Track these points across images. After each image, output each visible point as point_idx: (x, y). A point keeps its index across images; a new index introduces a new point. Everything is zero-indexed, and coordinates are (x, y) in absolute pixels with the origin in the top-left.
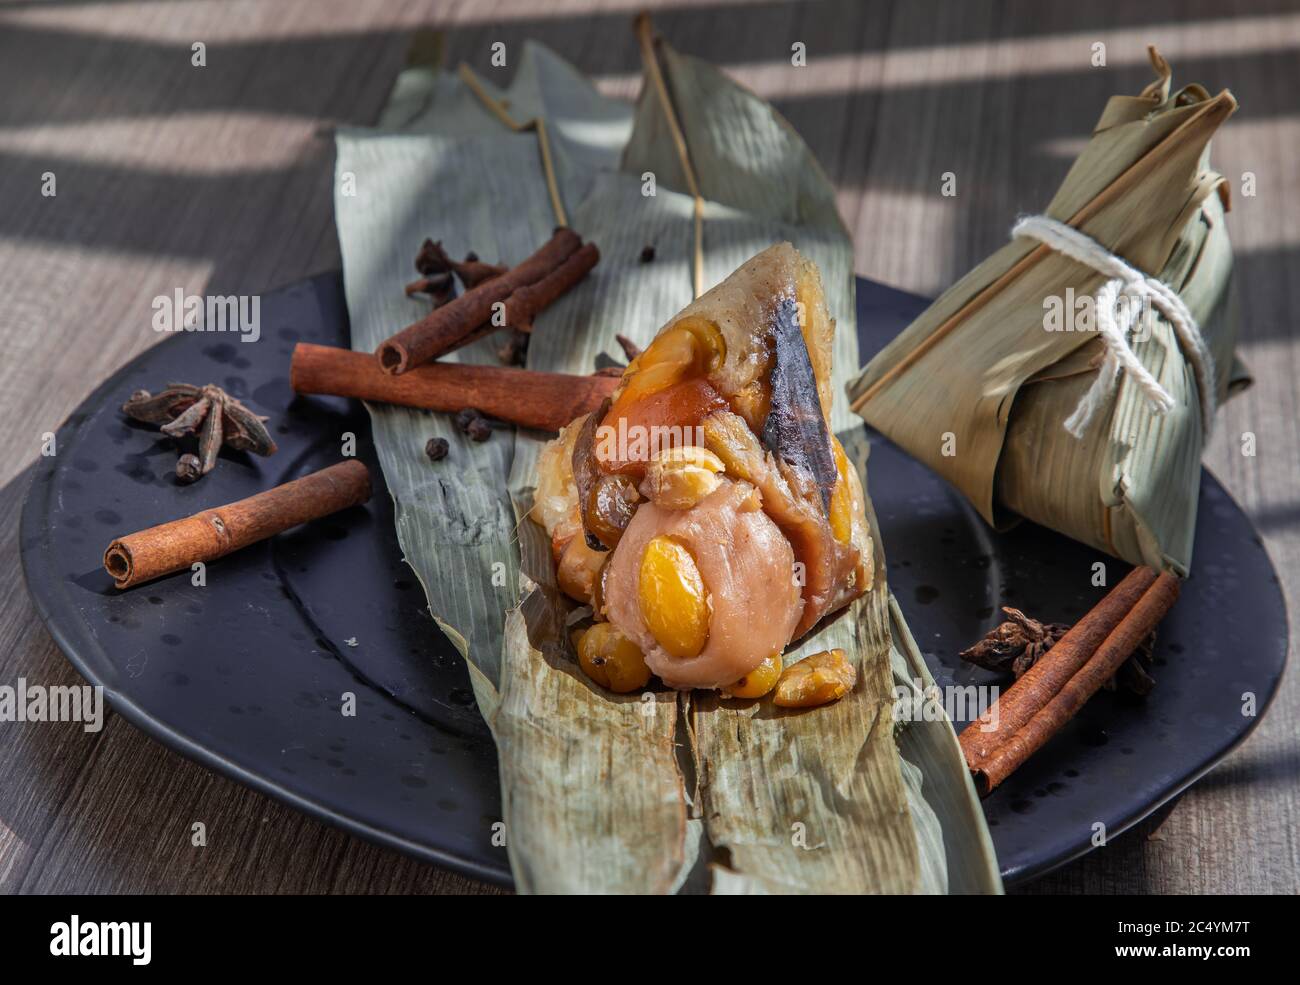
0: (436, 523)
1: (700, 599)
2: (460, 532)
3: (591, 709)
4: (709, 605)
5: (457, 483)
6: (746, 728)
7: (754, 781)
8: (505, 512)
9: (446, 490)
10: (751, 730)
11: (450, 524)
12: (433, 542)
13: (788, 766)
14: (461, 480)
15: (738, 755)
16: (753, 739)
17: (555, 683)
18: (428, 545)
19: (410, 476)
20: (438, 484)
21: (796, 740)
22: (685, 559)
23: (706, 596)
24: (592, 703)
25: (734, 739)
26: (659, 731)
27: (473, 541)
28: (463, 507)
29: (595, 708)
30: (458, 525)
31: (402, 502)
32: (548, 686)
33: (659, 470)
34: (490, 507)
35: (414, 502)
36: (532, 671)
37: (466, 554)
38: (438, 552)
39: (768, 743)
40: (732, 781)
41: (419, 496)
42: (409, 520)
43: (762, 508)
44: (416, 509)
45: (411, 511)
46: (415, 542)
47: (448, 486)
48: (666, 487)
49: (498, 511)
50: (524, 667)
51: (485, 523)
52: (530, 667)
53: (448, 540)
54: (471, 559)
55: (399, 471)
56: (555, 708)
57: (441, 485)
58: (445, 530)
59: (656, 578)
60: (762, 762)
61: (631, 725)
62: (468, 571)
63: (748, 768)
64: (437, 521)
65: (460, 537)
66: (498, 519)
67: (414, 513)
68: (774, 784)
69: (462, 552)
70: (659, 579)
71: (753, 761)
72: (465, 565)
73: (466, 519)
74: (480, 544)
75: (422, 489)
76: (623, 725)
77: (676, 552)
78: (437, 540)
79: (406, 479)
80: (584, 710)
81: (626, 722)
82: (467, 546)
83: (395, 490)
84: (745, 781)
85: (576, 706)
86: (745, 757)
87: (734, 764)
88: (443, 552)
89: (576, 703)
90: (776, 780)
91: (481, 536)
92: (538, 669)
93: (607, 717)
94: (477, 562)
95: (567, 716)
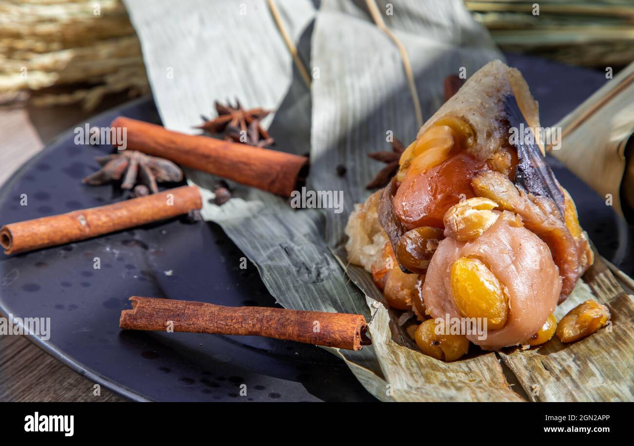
0: (289, 273)
1: (499, 292)
2: (306, 275)
3: (447, 376)
4: (507, 294)
5: (292, 245)
6: (548, 361)
7: (573, 392)
8: (331, 259)
9: (287, 250)
10: (552, 362)
11: (298, 271)
12: (291, 286)
13: (594, 378)
14: (294, 242)
15: (552, 379)
16: (557, 368)
17: (414, 364)
18: (288, 289)
19: (260, 248)
20: (280, 247)
21: (591, 361)
22: (482, 268)
23: (502, 289)
24: (445, 371)
25: (544, 370)
26: (495, 380)
27: (317, 279)
28: (302, 259)
29: (448, 374)
30: (303, 270)
31: (262, 265)
32: (410, 367)
33: (454, 218)
34: (321, 257)
35: (269, 262)
36: (396, 359)
37: (315, 288)
38: (297, 291)
39: (569, 366)
40: (557, 396)
41: (270, 258)
42: (270, 274)
43: (524, 226)
44: (272, 267)
45: (270, 269)
46: (279, 288)
47: (287, 247)
48: (462, 226)
49: (326, 259)
50: (390, 357)
51: (321, 267)
52: (394, 357)
53: (301, 282)
54: (319, 291)
55: (252, 247)
56: (423, 380)
57: (282, 247)
58: (296, 275)
59: (466, 285)
60: (572, 380)
61: (475, 380)
62: (321, 299)
63: (565, 386)
64: (289, 271)
65: (307, 278)
66: (328, 264)
67: (271, 269)
68: (590, 392)
69: (313, 288)
70: (468, 285)
71: (566, 380)
72: (318, 296)
73: (308, 267)
74: (322, 280)
75: (271, 254)
76: (471, 381)
77: (476, 266)
78: (294, 284)
79: (258, 250)
80: (442, 377)
81: (471, 379)
82: (314, 282)
83: (253, 259)
84: (566, 394)
85: (436, 376)
86: (558, 379)
87: (552, 385)
88: (300, 291)
89: (434, 374)
90: (589, 389)
91: (322, 276)
92: (399, 357)
93: (458, 378)
94: (324, 291)
95: (434, 383)
